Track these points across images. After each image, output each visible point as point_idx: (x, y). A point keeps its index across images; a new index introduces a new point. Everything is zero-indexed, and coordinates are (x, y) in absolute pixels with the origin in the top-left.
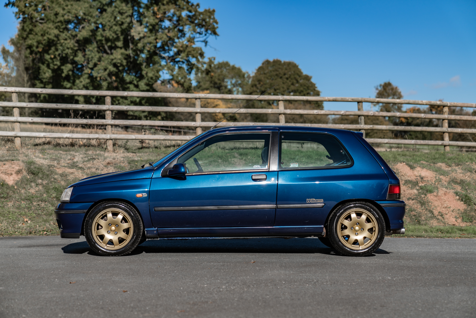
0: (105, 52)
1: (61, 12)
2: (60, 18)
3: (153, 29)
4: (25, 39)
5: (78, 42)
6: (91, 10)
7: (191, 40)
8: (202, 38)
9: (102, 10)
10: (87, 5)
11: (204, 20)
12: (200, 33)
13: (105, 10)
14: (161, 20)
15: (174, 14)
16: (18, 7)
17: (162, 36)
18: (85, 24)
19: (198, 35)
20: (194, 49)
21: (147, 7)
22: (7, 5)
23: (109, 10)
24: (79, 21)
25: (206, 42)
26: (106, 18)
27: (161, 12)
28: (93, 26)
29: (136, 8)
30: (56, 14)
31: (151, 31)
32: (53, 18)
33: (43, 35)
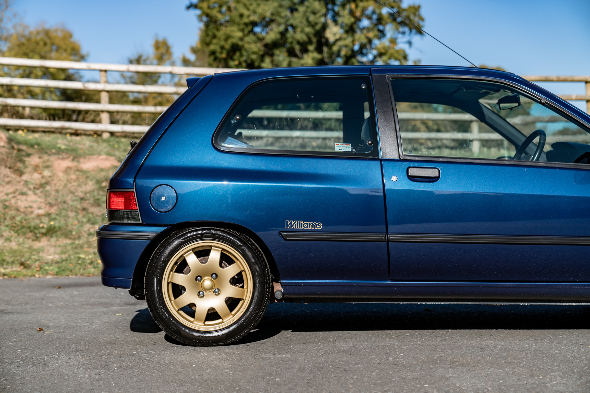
0: (296, 56)
1: (246, 12)
2: (246, 20)
3: (351, 30)
4: (208, 44)
5: (266, 45)
6: (280, 10)
7: (393, 41)
8: (406, 38)
9: (293, 10)
10: (276, 4)
11: (408, 17)
12: (404, 33)
13: (296, 10)
14: (358, 20)
15: (374, 12)
16: (201, 8)
17: (360, 37)
18: (274, 26)
19: (400, 36)
20: (397, 51)
21: (343, 5)
22: (189, 7)
23: (302, 9)
24: (267, 23)
25: (410, 43)
26: (297, 18)
27: (360, 9)
28: (282, 28)
29: (330, 6)
30: (241, 16)
31: (347, 32)
32: (237, 19)
33: (226, 40)
